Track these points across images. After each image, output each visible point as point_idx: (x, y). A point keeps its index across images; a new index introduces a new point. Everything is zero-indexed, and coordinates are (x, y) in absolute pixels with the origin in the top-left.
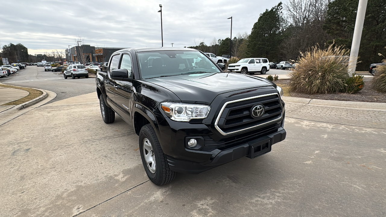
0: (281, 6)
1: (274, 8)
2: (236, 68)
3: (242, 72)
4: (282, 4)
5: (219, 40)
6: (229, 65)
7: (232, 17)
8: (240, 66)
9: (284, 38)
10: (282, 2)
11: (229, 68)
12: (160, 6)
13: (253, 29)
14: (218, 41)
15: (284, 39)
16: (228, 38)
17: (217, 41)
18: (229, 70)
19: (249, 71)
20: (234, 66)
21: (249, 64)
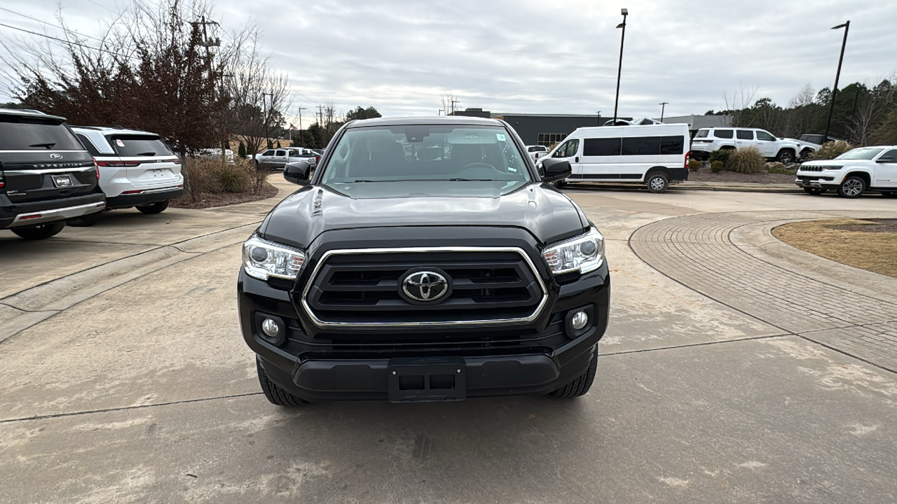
2: (826, 173)
3: (846, 185)
5: (824, 90)
7: (848, 22)
8: (840, 167)
11: (800, 172)
12: (623, 14)
14: (820, 93)
16: (857, 83)
17: (816, 94)
18: (800, 177)
19: (874, 184)
20: (820, 169)
21: (876, 164)
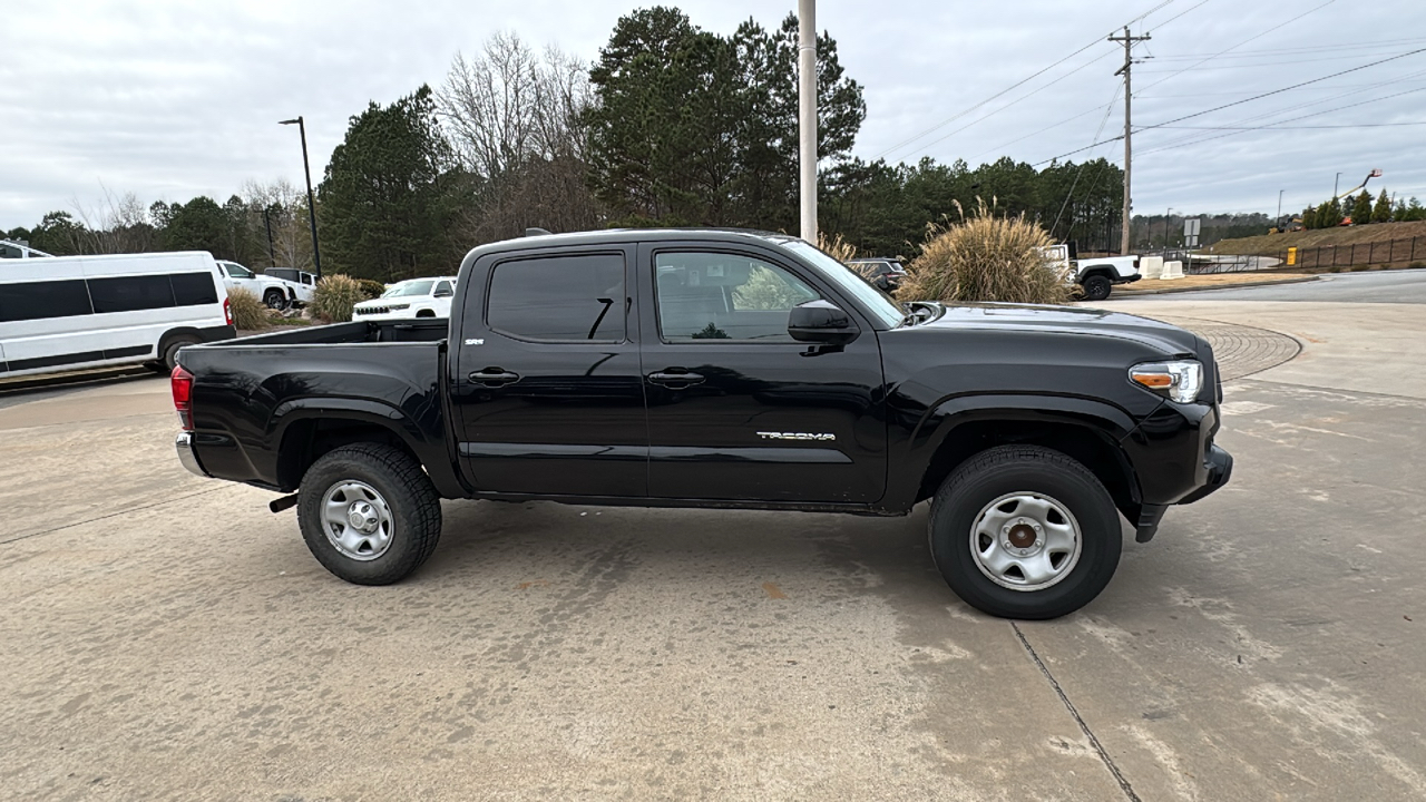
0: (430, 101)
1: (404, 102)
4: (430, 92)
5: (158, 204)
6: (358, 306)
8: (406, 306)
9: (461, 207)
10: (430, 86)
13: (327, 168)
14: (152, 208)
15: (461, 211)
20: (385, 310)
